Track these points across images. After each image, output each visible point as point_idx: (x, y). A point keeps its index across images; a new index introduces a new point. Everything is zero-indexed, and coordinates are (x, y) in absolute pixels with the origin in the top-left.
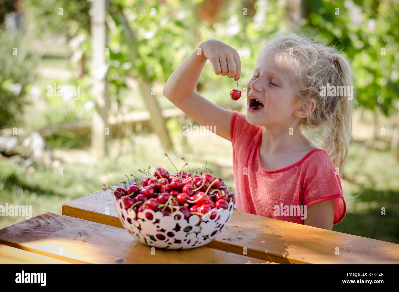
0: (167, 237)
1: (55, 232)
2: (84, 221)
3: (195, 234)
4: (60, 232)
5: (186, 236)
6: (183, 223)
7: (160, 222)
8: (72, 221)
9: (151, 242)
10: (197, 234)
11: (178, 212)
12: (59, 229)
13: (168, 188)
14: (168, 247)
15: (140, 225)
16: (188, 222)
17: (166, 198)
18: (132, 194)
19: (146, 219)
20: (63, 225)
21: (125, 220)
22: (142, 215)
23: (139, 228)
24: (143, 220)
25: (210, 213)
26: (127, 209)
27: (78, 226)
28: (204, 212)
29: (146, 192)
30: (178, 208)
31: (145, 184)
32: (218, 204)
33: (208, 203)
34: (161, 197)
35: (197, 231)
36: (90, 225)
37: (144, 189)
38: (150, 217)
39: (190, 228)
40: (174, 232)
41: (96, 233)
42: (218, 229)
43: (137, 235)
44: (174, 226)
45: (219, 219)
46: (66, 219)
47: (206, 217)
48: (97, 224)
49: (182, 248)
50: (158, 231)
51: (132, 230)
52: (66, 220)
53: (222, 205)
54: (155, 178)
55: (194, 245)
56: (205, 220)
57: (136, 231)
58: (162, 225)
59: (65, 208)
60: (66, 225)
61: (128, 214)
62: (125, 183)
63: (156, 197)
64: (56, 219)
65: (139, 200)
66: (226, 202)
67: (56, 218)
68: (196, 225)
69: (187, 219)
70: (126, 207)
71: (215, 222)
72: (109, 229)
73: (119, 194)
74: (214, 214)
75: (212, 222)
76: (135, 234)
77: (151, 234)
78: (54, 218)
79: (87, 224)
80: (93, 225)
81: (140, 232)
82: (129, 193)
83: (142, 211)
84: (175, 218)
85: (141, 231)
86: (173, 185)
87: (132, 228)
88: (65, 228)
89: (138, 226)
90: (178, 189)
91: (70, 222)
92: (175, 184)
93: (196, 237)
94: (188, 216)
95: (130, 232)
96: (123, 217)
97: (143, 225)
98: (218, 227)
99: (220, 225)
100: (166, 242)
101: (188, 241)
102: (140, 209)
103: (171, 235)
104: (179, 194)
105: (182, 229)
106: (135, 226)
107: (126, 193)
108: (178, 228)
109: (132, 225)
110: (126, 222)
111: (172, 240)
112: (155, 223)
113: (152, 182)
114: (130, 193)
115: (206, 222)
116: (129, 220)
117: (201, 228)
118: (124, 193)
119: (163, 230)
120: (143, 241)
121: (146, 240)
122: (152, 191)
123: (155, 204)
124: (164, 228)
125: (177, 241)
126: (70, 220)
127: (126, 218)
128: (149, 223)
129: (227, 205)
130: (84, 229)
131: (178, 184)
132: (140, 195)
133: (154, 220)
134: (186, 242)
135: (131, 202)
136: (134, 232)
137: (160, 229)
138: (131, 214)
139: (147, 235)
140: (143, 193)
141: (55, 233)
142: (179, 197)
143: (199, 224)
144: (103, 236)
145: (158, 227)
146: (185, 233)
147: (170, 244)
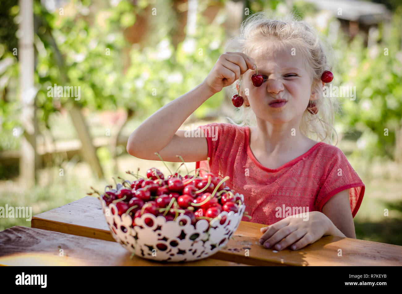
0: (170, 247)
1: (30, 246)
2: (61, 234)
3: (201, 243)
4: (35, 247)
5: (192, 245)
6: (189, 230)
7: (163, 228)
8: (46, 234)
9: (149, 254)
10: (204, 242)
11: (183, 217)
12: (33, 243)
13: (165, 190)
14: (170, 259)
15: (137, 234)
16: (195, 228)
17: (166, 201)
18: (125, 197)
19: (144, 225)
20: (37, 239)
21: (117, 228)
22: (140, 221)
23: (136, 237)
24: (141, 227)
25: (220, 217)
26: (120, 215)
27: (56, 239)
28: (213, 216)
29: (141, 195)
30: (182, 211)
31: (139, 186)
32: (226, 207)
33: (216, 206)
34: (160, 200)
35: (205, 239)
36: (69, 239)
37: (138, 192)
38: (149, 223)
39: (197, 235)
40: (178, 240)
41: (78, 246)
42: (227, 236)
43: (132, 246)
44: (178, 233)
45: (228, 224)
46: (39, 232)
47: (214, 222)
48: (77, 237)
49: (185, 259)
50: (159, 240)
51: (125, 241)
52: (40, 234)
53: (231, 209)
54: (149, 180)
55: (200, 256)
56: (214, 226)
57: (132, 241)
58: (164, 233)
59: (35, 220)
60: (41, 239)
61: (122, 221)
62: (111, 187)
63: (154, 200)
64: (27, 233)
65: (134, 204)
66: (236, 205)
67: (27, 231)
68: (204, 232)
69: (194, 224)
70: (120, 213)
71: (225, 228)
72: (93, 243)
73: (108, 198)
74: (224, 218)
75: (221, 227)
76: (129, 246)
77: (150, 244)
78: (25, 232)
79: (65, 237)
80: (73, 238)
81: (136, 243)
82: (120, 197)
83: (140, 216)
84: (180, 224)
85: (138, 241)
86: (172, 187)
87: (126, 238)
88: (40, 242)
89: (134, 234)
90: (178, 190)
91: (45, 235)
92: (175, 185)
93: (203, 246)
94: (194, 220)
95: (123, 243)
96: (115, 224)
97: (141, 233)
98: (227, 234)
99: (229, 231)
100: (167, 253)
101: (193, 251)
102: (137, 214)
103: (174, 244)
104: (181, 197)
105: (187, 237)
106: (130, 235)
107: (117, 197)
108: (183, 236)
109: (127, 234)
110: (119, 231)
111: (175, 250)
112: (155, 230)
113: (148, 183)
114: (122, 197)
115: (215, 228)
116: (123, 228)
117: (209, 235)
118: (114, 198)
119: (165, 239)
120: (139, 253)
121: (142, 251)
122: (148, 194)
123: (154, 208)
124: (167, 236)
125: (181, 252)
126: (44, 234)
127: (119, 226)
128: (148, 230)
129: (236, 208)
130: (63, 242)
131: (178, 185)
132: (134, 199)
133: (155, 227)
134: (191, 253)
135: (125, 207)
136: (128, 243)
137: (161, 237)
138: (126, 220)
139: (145, 245)
140: (138, 196)
141: (30, 248)
142: (181, 200)
143: (207, 231)
144: (88, 249)
145: (159, 235)
146: (191, 242)
147: (172, 255)
